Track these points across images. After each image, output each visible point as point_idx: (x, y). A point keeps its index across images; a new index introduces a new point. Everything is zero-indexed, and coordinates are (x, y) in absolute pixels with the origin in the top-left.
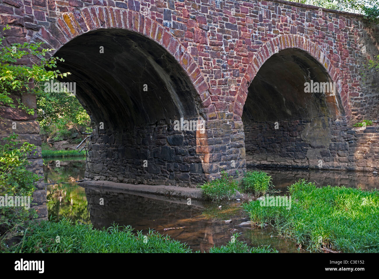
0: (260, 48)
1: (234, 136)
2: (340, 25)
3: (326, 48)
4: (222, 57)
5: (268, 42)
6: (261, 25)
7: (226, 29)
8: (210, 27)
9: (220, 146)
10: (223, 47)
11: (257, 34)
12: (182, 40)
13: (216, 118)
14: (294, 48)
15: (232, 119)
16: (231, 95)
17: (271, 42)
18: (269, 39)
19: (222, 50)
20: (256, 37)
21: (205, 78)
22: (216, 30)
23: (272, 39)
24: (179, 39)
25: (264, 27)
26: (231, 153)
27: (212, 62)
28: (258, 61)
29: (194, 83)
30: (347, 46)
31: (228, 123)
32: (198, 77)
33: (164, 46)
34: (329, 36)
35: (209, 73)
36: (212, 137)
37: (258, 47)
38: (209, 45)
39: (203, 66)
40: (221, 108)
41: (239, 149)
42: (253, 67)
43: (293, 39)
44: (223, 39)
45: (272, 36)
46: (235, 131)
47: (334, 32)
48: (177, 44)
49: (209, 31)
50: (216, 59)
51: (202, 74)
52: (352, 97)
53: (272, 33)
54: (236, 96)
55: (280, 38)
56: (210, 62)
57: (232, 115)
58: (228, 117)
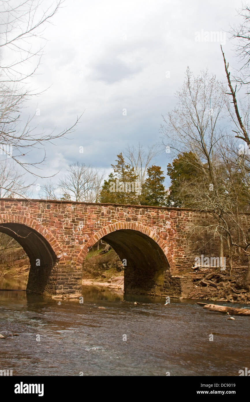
0: (101, 229)
1: (75, 273)
2: (170, 215)
3: (156, 229)
4: (72, 235)
5: (107, 226)
6: (102, 218)
7: (76, 221)
8: (66, 220)
9: (65, 277)
10: (73, 230)
11: (99, 223)
12: (47, 227)
13: (64, 264)
14: (127, 229)
15: (75, 265)
16: (76, 253)
17: (109, 226)
18: (107, 225)
19: (72, 231)
20: (98, 224)
21: (59, 245)
22: (69, 221)
23: (110, 225)
24: (45, 226)
25: (105, 219)
26: (72, 281)
27: (65, 237)
28: (98, 236)
29: (52, 247)
30: (175, 228)
31: (72, 267)
32: (55, 244)
33: (36, 230)
34: (160, 222)
35: (62, 242)
36: (60, 272)
37: (99, 229)
38: (64, 229)
39: (59, 239)
40: (68, 259)
41: (78, 280)
42: (94, 239)
43: (127, 225)
44: (74, 226)
45: (111, 223)
46: (77, 271)
47: (164, 219)
48: (43, 229)
49: (65, 222)
50: (68, 236)
51: (58, 243)
52: (176, 257)
53: (110, 221)
54: (80, 253)
55: (117, 224)
56: (63, 237)
57: (75, 263)
58: (72, 264)
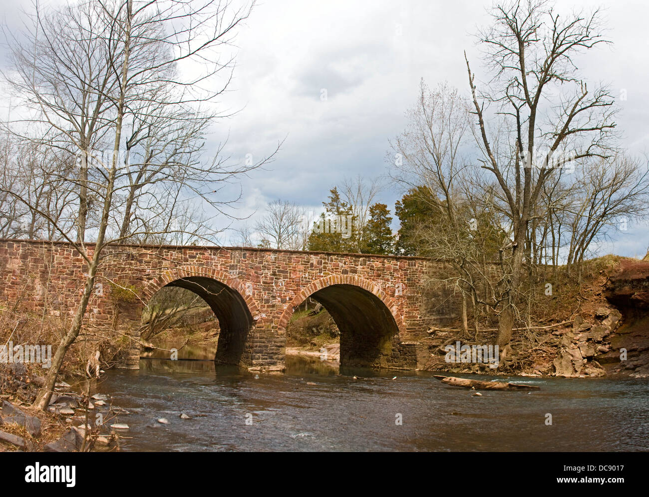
0: (309, 284)
1: (277, 340)
2: (399, 266)
3: (381, 283)
4: (272, 291)
5: (318, 281)
6: (311, 270)
7: (277, 273)
8: (264, 272)
9: (263, 344)
10: (274, 284)
11: (307, 276)
12: (243, 281)
13: (263, 327)
14: (344, 284)
15: (277, 329)
16: (278, 314)
17: (320, 281)
19: (273, 286)
20: (305, 278)
21: (256, 303)
22: (269, 274)
23: (322, 279)
24: (241, 280)
25: (314, 271)
26: (273, 350)
27: (263, 294)
28: (306, 293)
29: (248, 306)
30: (406, 282)
31: (272, 331)
32: (251, 302)
33: (228, 285)
34: (386, 275)
35: (260, 300)
36: (257, 338)
37: (307, 284)
38: (262, 283)
39: (256, 296)
40: (267, 322)
41: (280, 348)
42: (300, 297)
43: (344, 279)
44: (274, 279)
45: (322, 277)
46: (278, 336)
47: (392, 271)
48: (240, 283)
49: (263, 275)
50: (267, 292)
51: (254, 301)
52: (407, 319)
53: (322, 274)
54: (282, 315)
55: (330, 278)
56: (261, 293)
57: (277, 327)
58: (273, 328)
